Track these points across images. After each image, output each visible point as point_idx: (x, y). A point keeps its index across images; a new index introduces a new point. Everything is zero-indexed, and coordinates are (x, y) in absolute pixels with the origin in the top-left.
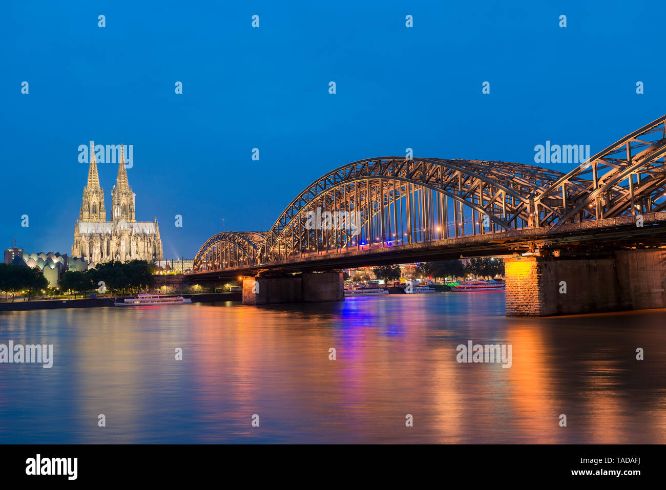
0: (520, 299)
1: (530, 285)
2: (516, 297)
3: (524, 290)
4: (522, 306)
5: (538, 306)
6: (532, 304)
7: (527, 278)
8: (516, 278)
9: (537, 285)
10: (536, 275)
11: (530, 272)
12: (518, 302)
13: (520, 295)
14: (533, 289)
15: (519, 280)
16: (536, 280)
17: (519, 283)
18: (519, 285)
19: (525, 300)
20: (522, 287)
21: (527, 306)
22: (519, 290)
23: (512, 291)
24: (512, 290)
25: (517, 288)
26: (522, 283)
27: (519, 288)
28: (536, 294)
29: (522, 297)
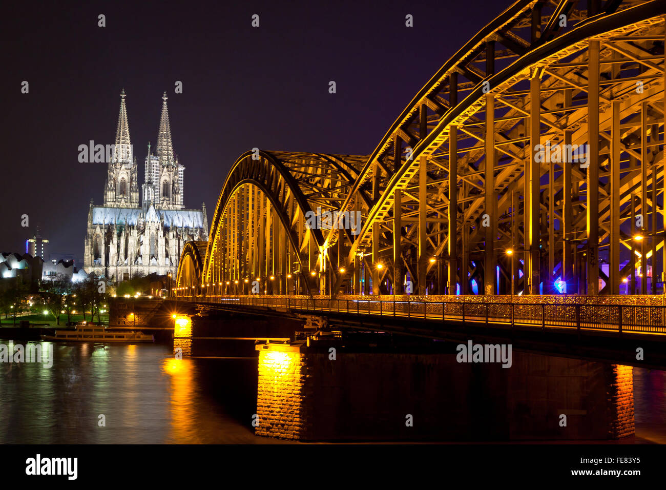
0: (275, 413)
1: (290, 391)
2: (270, 409)
3: (282, 398)
4: (277, 425)
5: (297, 428)
6: (290, 423)
7: (287, 379)
8: (272, 378)
9: (299, 392)
10: (298, 376)
11: (291, 371)
12: (272, 417)
13: (276, 406)
14: (294, 399)
15: (276, 382)
16: (299, 384)
17: (275, 387)
18: (275, 390)
19: (282, 415)
20: (279, 394)
21: (283, 425)
22: (275, 398)
23: (266, 399)
24: (266, 397)
25: (271, 394)
26: (279, 386)
27: (275, 394)
28: (296, 409)
29: (278, 410)
